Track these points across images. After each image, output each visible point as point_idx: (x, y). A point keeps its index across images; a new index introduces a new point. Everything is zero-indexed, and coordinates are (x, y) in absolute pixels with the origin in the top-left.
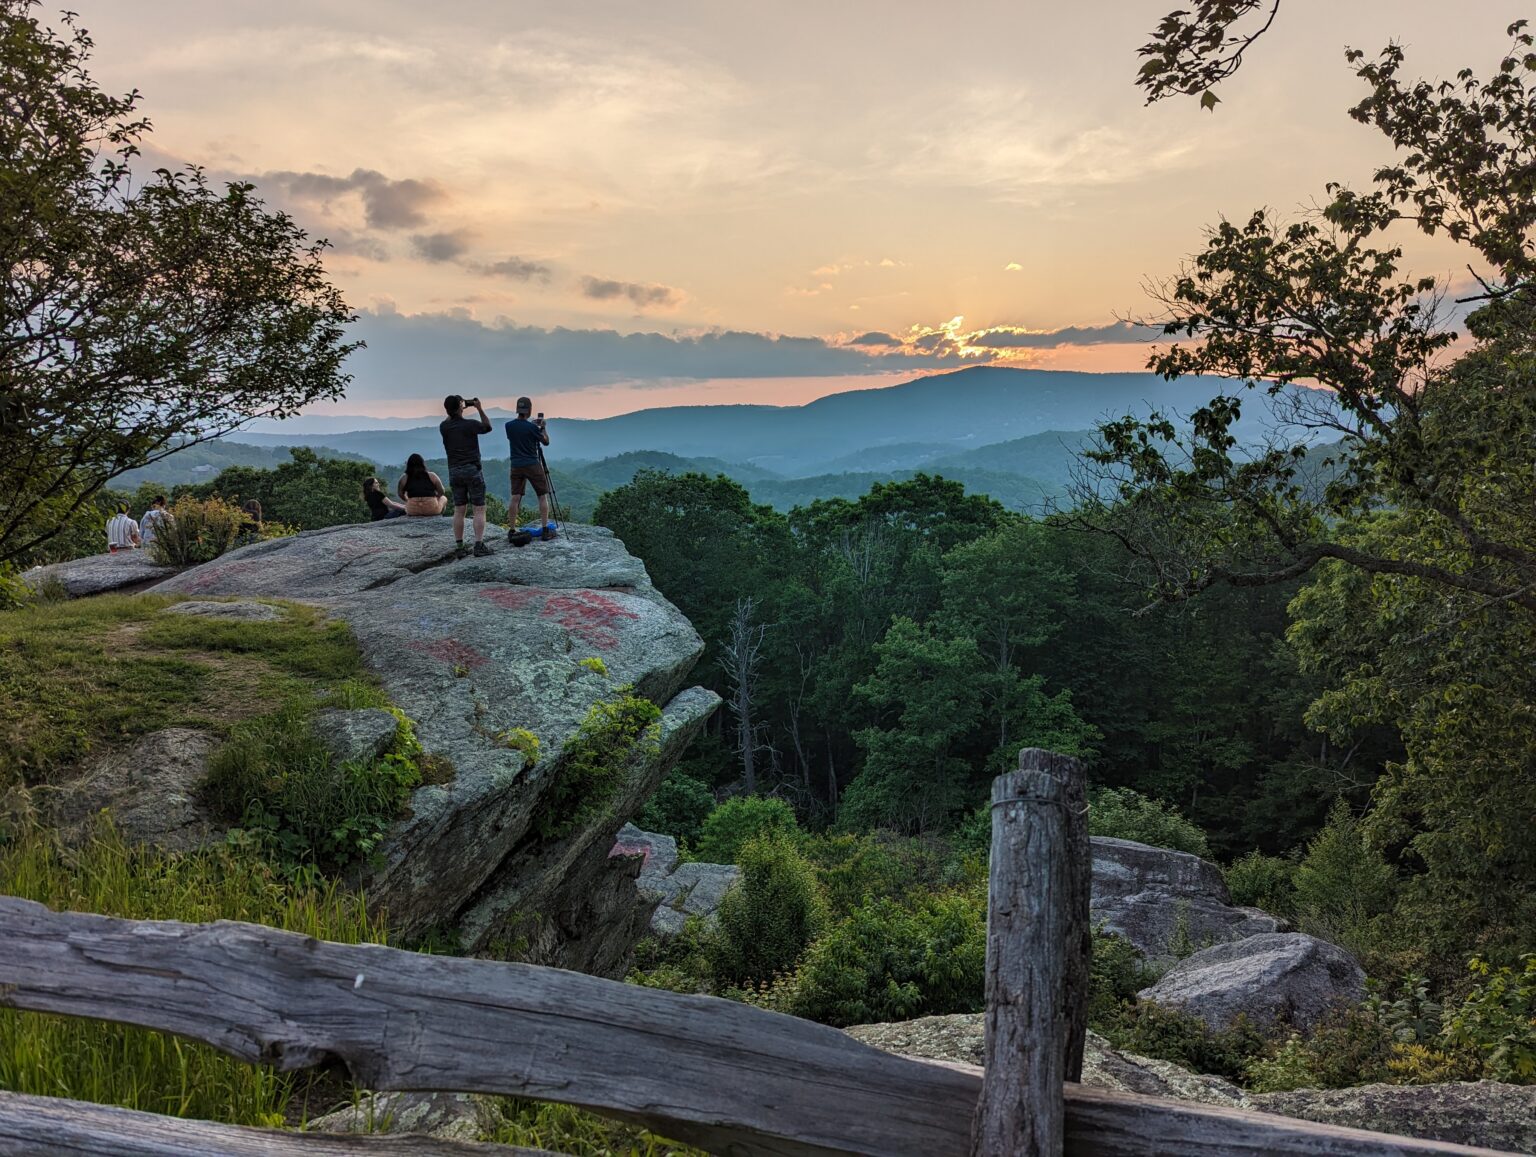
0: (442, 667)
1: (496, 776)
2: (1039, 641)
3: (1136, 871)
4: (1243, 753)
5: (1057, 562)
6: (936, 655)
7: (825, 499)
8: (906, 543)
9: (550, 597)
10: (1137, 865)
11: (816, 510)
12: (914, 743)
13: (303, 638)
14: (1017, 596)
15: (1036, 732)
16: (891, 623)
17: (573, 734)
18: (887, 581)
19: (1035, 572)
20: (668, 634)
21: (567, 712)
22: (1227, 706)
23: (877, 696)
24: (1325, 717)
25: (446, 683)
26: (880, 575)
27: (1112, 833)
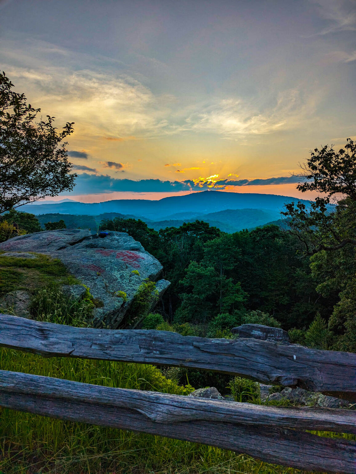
0: (93, 273)
1: (116, 305)
2: (232, 268)
3: (265, 334)
4: (287, 300)
5: (236, 246)
6: (203, 272)
7: (169, 227)
8: (193, 240)
9: (117, 252)
10: (265, 332)
11: (167, 230)
12: (196, 298)
13: (48, 264)
14: (225, 255)
15: (231, 294)
16: (189, 263)
17: (135, 293)
18: (188, 251)
19: (230, 249)
20: (154, 264)
21: (131, 286)
22: (283, 287)
23: (186, 284)
24: (322, 290)
25: (95, 278)
26: (186, 249)
27: (255, 323)
